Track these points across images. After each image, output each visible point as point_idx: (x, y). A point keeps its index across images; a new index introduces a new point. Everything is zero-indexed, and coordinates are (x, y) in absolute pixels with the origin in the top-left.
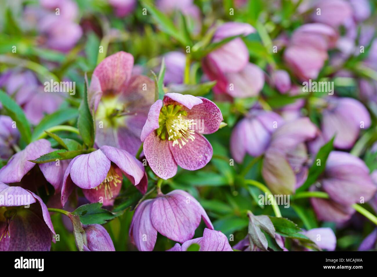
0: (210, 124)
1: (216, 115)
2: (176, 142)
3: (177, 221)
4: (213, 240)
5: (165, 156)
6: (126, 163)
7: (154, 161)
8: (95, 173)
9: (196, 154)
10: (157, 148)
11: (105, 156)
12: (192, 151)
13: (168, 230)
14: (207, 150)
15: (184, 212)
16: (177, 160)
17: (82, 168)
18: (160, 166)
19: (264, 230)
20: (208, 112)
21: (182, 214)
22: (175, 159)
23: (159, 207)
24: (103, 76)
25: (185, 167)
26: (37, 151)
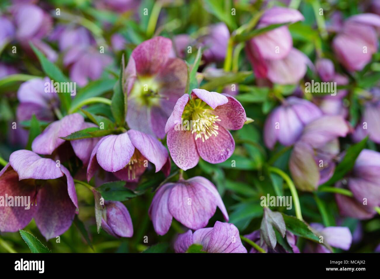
0: (235, 121)
1: (241, 115)
2: (199, 136)
3: (192, 209)
4: (222, 234)
5: (188, 146)
6: (150, 150)
7: (176, 151)
8: (118, 157)
9: (219, 147)
10: (181, 138)
11: (130, 142)
12: (215, 143)
13: (183, 217)
14: (230, 145)
15: (201, 202)
16: (200, 150)
17: (108, 151)
18: (182, 156)
19: (276, 228)
20: (235, 109)
21: (198, 203)
22: (198, 150)
23: (178, 193)
24: (141, 57)
25: (206, 159)
26: (70, 125)
